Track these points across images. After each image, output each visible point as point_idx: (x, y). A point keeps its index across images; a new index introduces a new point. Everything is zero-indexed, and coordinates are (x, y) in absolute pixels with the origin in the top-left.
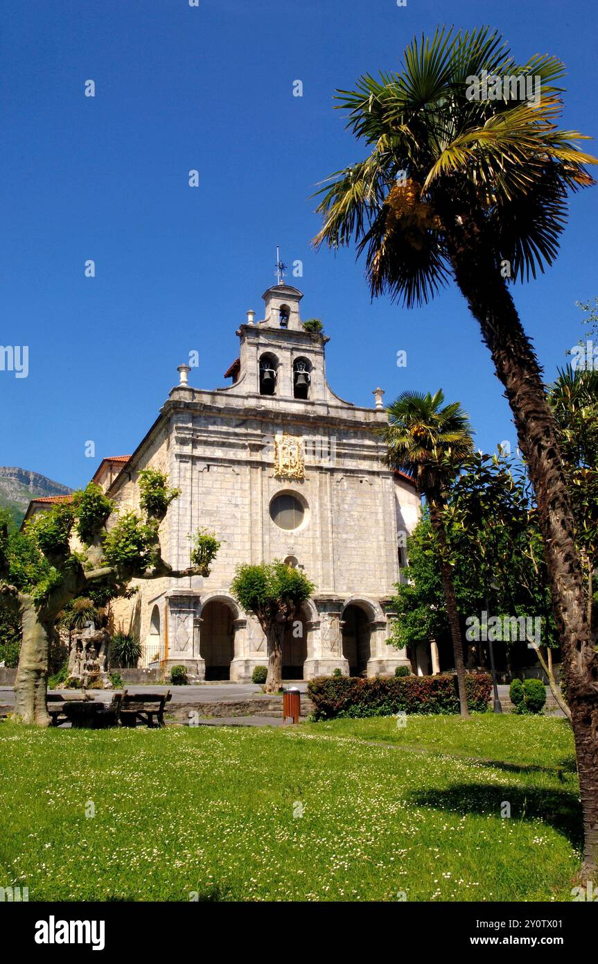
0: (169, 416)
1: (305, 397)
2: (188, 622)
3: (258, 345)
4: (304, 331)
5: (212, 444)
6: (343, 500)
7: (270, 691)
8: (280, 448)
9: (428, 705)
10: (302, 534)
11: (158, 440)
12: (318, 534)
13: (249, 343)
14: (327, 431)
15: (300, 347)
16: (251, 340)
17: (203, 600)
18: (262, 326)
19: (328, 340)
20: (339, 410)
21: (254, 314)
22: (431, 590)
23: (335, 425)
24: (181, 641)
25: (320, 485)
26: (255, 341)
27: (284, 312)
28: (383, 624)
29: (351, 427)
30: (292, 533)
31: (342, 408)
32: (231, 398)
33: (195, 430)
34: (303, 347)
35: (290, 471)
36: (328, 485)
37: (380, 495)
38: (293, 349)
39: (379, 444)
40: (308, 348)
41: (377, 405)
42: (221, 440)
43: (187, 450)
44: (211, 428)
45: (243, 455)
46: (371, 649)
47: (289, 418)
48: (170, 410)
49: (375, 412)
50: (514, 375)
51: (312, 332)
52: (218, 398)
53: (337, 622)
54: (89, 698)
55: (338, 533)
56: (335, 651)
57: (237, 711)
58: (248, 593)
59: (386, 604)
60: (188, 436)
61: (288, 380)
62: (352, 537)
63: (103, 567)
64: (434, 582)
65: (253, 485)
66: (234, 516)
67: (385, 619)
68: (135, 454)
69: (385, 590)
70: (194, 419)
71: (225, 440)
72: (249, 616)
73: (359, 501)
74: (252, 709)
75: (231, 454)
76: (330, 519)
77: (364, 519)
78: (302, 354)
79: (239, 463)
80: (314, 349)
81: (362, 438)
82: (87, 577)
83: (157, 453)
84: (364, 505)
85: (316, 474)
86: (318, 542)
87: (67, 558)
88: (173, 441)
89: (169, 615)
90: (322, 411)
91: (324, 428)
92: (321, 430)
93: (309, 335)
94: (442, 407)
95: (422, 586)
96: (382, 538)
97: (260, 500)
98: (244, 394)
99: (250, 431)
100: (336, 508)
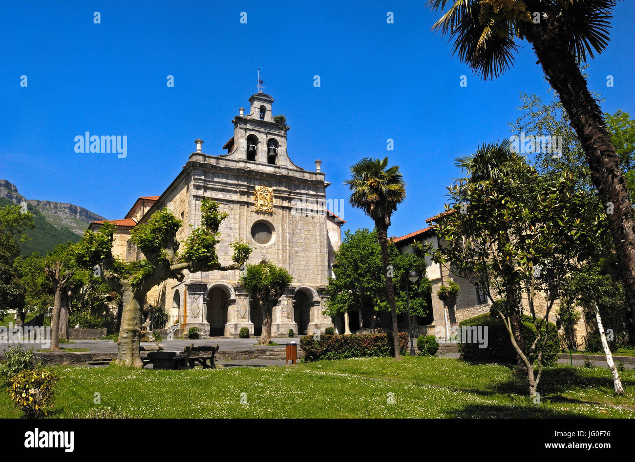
0: (189, 171)
1: (274, 163)
2: (200, 300)
3: (246, 130)
4: (274, 122)
5: (216, 190)
6: (296, 227)
7: (263, 343)
8: (258, 194)
9: (373, 351)
10: (271, 247)
11: (180, 186)
12: (281, 247)
13: (240, 128)
14: (287, 184)
15: (272, 132)
16: (242, 126)
17: (209, 287)
18: (249, 118)
19: (289, 129)
20: (295, 172)
21: (243, 110)
22: (351, 282)
23: (292, 181)
24: (195, 312)
25: (283, 218)
26: (244, 127)
27: (263, 110)
28: (318, 303)
29: (302, 183)
30: (265, 246)
31: (296, 171)
32: (228, 162)
33: (205, 181)
34: (274, 133)
35: (264, 208)
36: (287, 217)
37: (318, 224)
38: (267, 133)
39: (318, 194)
40: (277, 133)
41: (317, 170)
42: (222, 187)
43: (201, 193)
44: (216, 180)
45: (236, 197)
46: (311, 318)
47: (264, 176)
48: (190, 167)
49: (316, 174)
50: (590, 125)
51: (279, 124)
52: (221, 161)
53: (291, 301)
54: (161, 349)
55: (293, 247)
56: (289, 318)
57: (247, 356)
58: (252, 282)
59: (320, 291)
60: (201, 184)
61: (264, 152)
62: (301, 250)
63: (181, 263)
64: (354, 277)
65: (241, 216)
66: (229, 235)
67: (319, 299)
68: (163, 195)
69: (320, 282)
70: (205, 174)
71: (225, 188)
72: (237, 297)
73: (305, 228)
74: (256, 354)
75: (228, 196)
76: (288, 238)
77: (308, 239)
78: (273, 137)
79: (233, 202)
80: (280, 134)
81: (308, 190)
82: (172, 269)
83: (179, 194)
84: (308, 231)
85: (280, 211)
86: (280, 252)
87: (160, 256)
88: (192, 187)
89: (188, 296)
90: (284, 172)
91: (286, 183)
92: (284, 184)
93: (278, 125)
94: (387, 168)
95: (345, 280)
96: (318, 250)
97: (245, 225)
98: (236, 159)
99: (240, 183)
100: (291, 232)
